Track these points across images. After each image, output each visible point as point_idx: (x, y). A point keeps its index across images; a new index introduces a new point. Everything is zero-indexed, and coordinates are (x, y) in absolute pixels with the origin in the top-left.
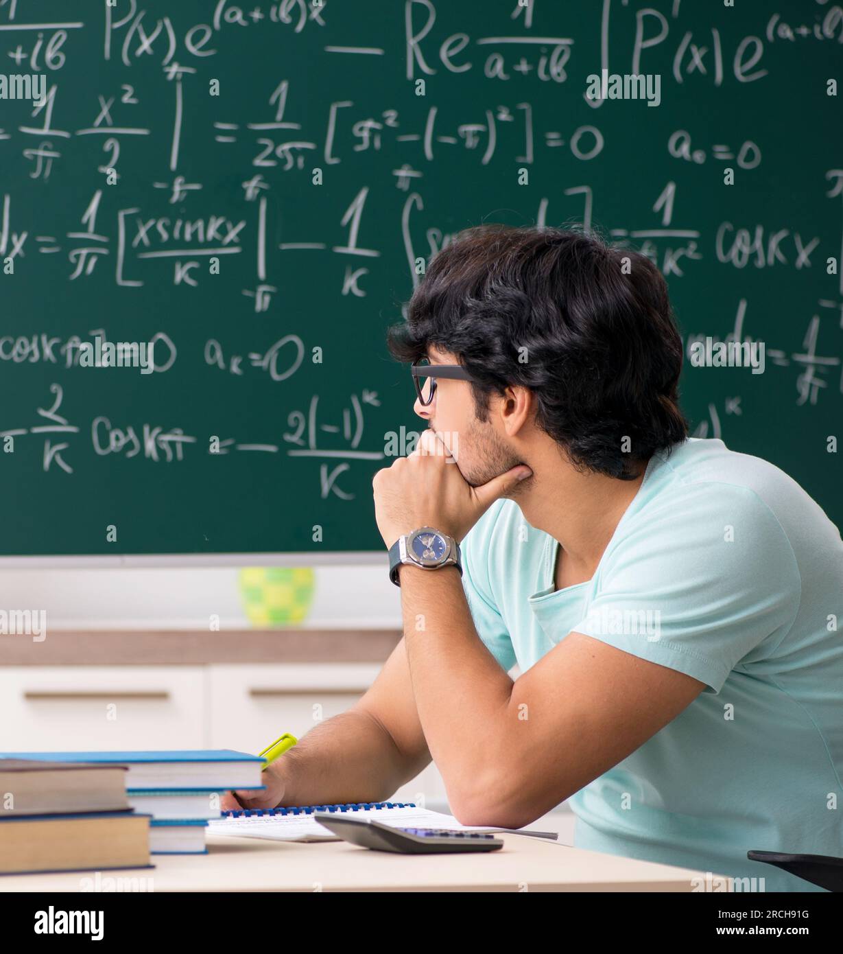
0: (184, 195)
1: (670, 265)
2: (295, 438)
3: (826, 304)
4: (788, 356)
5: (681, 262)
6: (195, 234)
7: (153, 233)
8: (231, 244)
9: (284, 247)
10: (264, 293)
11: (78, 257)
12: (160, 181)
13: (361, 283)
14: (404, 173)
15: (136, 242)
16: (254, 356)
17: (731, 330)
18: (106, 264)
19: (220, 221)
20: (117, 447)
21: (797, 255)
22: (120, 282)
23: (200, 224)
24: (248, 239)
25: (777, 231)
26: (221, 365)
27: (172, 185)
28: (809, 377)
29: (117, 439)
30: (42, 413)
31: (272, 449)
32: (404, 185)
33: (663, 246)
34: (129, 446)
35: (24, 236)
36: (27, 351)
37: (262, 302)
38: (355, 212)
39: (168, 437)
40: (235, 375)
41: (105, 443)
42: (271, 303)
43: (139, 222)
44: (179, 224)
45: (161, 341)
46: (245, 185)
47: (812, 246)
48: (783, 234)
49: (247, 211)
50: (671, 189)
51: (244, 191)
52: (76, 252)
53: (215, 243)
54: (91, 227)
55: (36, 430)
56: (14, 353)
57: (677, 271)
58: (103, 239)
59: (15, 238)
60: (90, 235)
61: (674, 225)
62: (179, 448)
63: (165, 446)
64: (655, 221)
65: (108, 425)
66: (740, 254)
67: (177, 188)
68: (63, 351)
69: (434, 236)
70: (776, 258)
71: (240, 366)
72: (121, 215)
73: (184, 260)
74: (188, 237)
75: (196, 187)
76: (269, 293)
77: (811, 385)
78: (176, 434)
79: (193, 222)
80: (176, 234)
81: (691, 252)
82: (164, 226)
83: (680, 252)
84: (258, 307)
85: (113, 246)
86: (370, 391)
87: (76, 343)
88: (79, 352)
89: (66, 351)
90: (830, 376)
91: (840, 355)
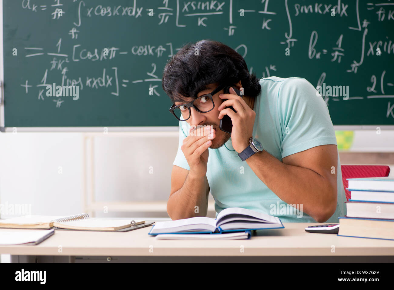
1: (390, 16)
6: (205, 7)
7: (190, 7)
8: (220, 11)
9: (240, 11)
10: (232, 29)
11: (161, 16)
13: (269, 25)
15: (183, 10)
18: (172, 19)
19: (215, 2)
22: (177, 25)
23: (208, 3)
24: (226, 9)
30: (149, 74)
33: (387, 9)
35: (142, 9)
36: (143, 51)
37: (231, 32)
42: (234, 33)
43: (184, 3)
44: (200, 3)
52: (161, 14)
53: (213, 10)
54: (167, 5)
55: (147, 80)
56: (138, 52)
58: (171, 9)
59: (138, 10)
60: (166, 8)
68: (156, 51)
69: (297, 6)
72: (178, 0)
73: (201, 17)
74: (203, 8)
76: (234, 29)
79: (205, 3)
80: (199, 7)
82: (194, 4)
84: (230, 34)
85: (175, 12)
86: (273, 65)
87: (161, 48)
88: (162, 52)
89: (157, 51)
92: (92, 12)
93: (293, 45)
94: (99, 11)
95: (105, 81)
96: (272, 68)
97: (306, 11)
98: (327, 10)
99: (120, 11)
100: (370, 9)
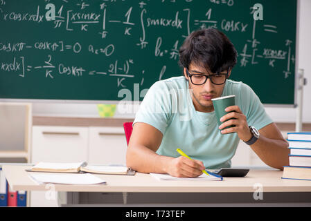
0: (85, 7)
2: (111, 71)
3: (249, 41)
4: (239, 54)
6: (87, 18)
7: (76, 16)
8: (96, 20)
9: (110, 21)
10: (104, 33)
11: (56, 22)
12: (79, 3)
13: (130, 32)
14: (142, 4)
15: (72, 19)
16: (101, 49)
18: (63, 24)
19: (94, 14)
20: (65, 72)
21: (242, 28)
22: (67, 29)
23: (89, 15)
24: (101, 19)
26: (93, 51)
27: (81, 4)
28: (244, 59)
29: (65, 70)
30: (46, 62)
31: (105, 73)
32: (141, 7)
33: (207, 25)
34: (68, 72)
35: (42, 17)
36: (42, 46)
37: (104, 36)
38: (129, 13)
39: (78, 70)
40: (96, 54)
41: (62, 71)
42: (106, 36)
43: (73, 14)
44: (83, 15)
45: (77, 44)
46: (101, 5)
47: (246, 26)
48: (238, 23)
49: (101, 12)
50: (210, 10)
51: (100, 7)
53: (93, 20)
54: (60, 15)
55: (44, 67)
56: (39, 47)
58: (63, 18)
59: (40, 17)
60: (60, 17)
61: (211, 20)
62: (81, 72)
63: (77, 72)
64: (206, 18)
65: (63, 66)
66: (227, 27)
67: (83, 5)
69: (149, 20)
70: (236, 29)
71: (98, 52)
72: (68, 12)
73: (84, 24)
74: (85, 18)
75: (88, 5)
76: (106, 33)
77: (244, 62)
78: (81, 69)
79: (87, 14)
80: (82, 17)
81: (215, 26)
82: (79, 15)
83: (212, 26)
85: (66, 20)
86: (131, 60)
87: (55, 44)
88: (56, 47)
89: (53, 47)
90: (249, 59)
91: (252, 54)
92: (8, 17)
93: (145, 46)
94: (12, 16)
95: (15, 66)
97: (155, 23)
98: (168, 23)
99: (28, 17)
100: (196, 24)
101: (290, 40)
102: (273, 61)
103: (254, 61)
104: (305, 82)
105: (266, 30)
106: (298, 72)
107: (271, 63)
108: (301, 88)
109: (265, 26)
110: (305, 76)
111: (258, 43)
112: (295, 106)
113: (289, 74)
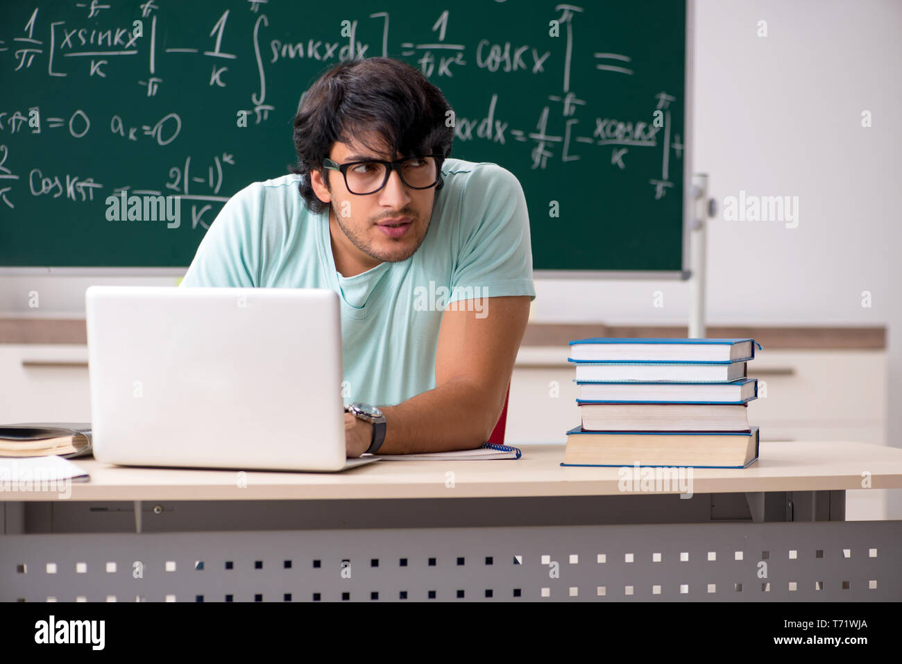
0: (98, 12)
1: (444, 69)
2: (173, 186)
3: (554, 98)
4: (526, 135)
5: (452, 67)
6: (105, 40)
7: (75, 39)
8: (131, 48)
9: (169, 51)
10: (154, 83)
11: (21, 54)
12: (81, 3)
13: (222, 77)
14: (256, 0)
15: (62, 46)
16: (146, 128)
17: (486, 116)
18: (41, 60)
19: (123, 31)
20: (46, 190)
21: (533, 64)
22: (51, 73)
23: (109, 33)
24: (142, 45)
25: (520, 47)
26: (122, 133)
27: (90, 6)
28: (540, 149)
29: (47, 184)
31: (157, 193)
32: (255, 9)
34: (56, 189)
37: (152, 90)
38: (220, 27)
39: (83, 184)
40: (132, 140)
41: (38, 187)
42: (158, 91)
43: (65, 31)
44: (94, 32)
45: (79, 115)
46: (142, 6)
47: (546, 56)
48: (524, 49)
50: (445, 15)
51: (142, 10)
52: (20, 51)
53: (120, 47)
54: (31, 36)
57: (448, 73)
58: (40, 43)
60: (30, 40)
61: (448, 40)
62: (91, 191)
63: (81, 190)
64: (434, 37)
65: (41, 176)
66: (494, 62)
67: (93, 8)
68: (9, 121)
69: (276, 45)
70: (519, 66)
71: (135, 134)
72: (52, 25)
73: (97, 59)
74: (100, 42)
75: (107, 7)
76: (157, 83)
77: (542, 156)
78: (90, 182)
79: (104, 32)
80: (92, 40)
81: (459, 60)
82: (83, 33)
83: (451, 60)
84: (149, 93)
85: (46, 47)
86: (228, 155)
87: (18, 116)
88: (21, 122)
89: (11, 121)
90: (555, 149)
91: (563, 134)
93: (266, 116)
96: (227, 159)
97: (292, 54)
98: (330, 53)
100: (406, 54)
101: (668, 93)
102: (623, 152)
103: (570, 154)
104: (712, 209)
105: (602, 67)
106: (692, 182)
107: (617, 158)
108: (700, 226)
109: (599, 55)
110: (712, 193)
111: (580, 102)
112: (687, 276)
113: (666, 188)
